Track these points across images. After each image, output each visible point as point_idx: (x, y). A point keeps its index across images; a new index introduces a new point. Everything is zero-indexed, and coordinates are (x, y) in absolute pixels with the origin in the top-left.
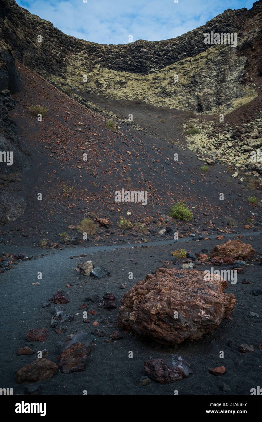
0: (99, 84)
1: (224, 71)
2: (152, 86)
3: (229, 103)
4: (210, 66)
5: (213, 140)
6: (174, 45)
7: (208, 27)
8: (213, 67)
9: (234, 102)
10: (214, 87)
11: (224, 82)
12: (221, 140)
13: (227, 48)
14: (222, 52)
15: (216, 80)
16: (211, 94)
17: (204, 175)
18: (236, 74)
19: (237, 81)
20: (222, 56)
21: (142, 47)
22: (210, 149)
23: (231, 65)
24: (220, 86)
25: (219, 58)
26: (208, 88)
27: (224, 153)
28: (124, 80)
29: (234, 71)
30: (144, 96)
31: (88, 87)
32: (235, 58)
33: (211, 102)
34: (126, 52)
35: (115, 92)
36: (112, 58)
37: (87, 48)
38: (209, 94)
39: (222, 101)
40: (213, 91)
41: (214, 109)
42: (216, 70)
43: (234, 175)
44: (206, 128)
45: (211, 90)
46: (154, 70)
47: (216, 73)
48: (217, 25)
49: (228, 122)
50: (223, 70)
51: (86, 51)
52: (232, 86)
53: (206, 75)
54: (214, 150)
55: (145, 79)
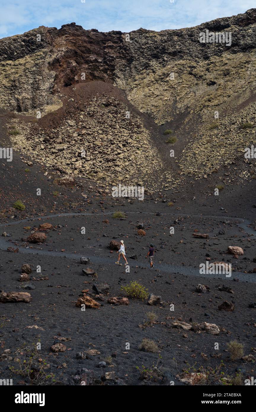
1: (39, 81)
3: (42, 108)
4: (27, 74)
5: (30, 142)
7: (26, 38)
8: (30, 76)
9: (46, 108)
10: (30, 92)
11: (38, 90)
12: (36, 142)
13: (41, 61)
14: (37, 64)
15: (32, 87)
16: (29, 99)
17: (27, 175)
18: (47, 85)
19: (48, 91)
20: (37, 68)
22: (28, 150)
23: (44, 77)
24: (35, 93)
25: (34, 68)
26: (26, 93)
27: (39, 154)
29: (46, 82)
32: (47, 71)
33: (28, 105)
38: (26, 99)
39: (37, 106)
40: (30, 96)
41: (30, 111)
42: (32, 79)
43: (45, 174)
44: (25, 129)
45: (28, 95)
47: (32, 81)
48: (33, 38)
49: (41, 126)
50: (37, 80)
52: (44, 94)
53: (25, 82)
54: (31, 151)
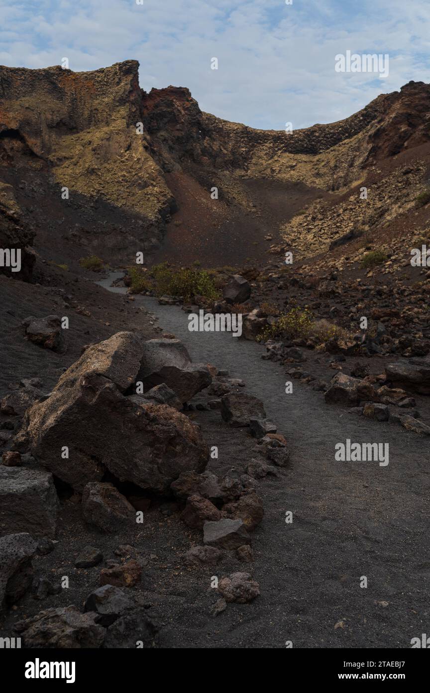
0: (273, 171)
2: (313, 168)
3: (350, 185)
6: (340, 127)
7: (365, 112)
9: (353, 184)
10: (345, 170)
11: (352, 167)
15: (348, 165)
16: (342, 177)
18: (361, 159)
21: (315, 131)
24: (349, 170)
26: (342, 172)
28: (294, 164)
30: (304, 176)
31: (264, 174)
34: (304, 137)
35: (284, 175)
36: (293, 143)
37: (273, 138)
39: (347, 183)
40: (344, 174)
42: (351, 156)
46: (321, 151)
47: (350, 159)
50: (355, 156)
51: (272, 141)
52: (355, 170)
53: (344, 160)
55: (311, 161)
